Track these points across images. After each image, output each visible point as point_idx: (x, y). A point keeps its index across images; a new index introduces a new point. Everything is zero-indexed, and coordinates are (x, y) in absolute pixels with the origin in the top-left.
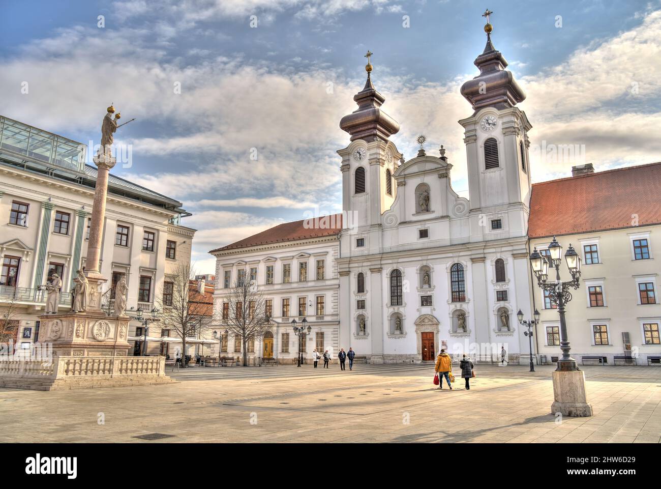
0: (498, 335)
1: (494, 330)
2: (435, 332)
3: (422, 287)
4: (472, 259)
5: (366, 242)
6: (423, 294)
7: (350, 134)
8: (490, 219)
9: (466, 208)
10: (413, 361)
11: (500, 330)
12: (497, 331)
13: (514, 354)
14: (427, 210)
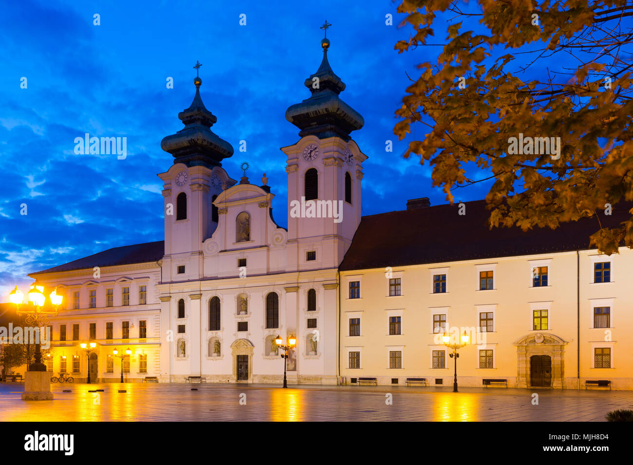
0: (307, 359)
1: (303, 354)
2: (249, 355)
3: (239, 314)
4: (286, 288)
5: (186, 270)
6: (240, 321)
7: (174, 156)
8: (306, 251)
9: (284, 237)
10: (228, 381)
11: (307, 354)
12: (305, 355)
13: (319, 376)
14: (248, 239)
